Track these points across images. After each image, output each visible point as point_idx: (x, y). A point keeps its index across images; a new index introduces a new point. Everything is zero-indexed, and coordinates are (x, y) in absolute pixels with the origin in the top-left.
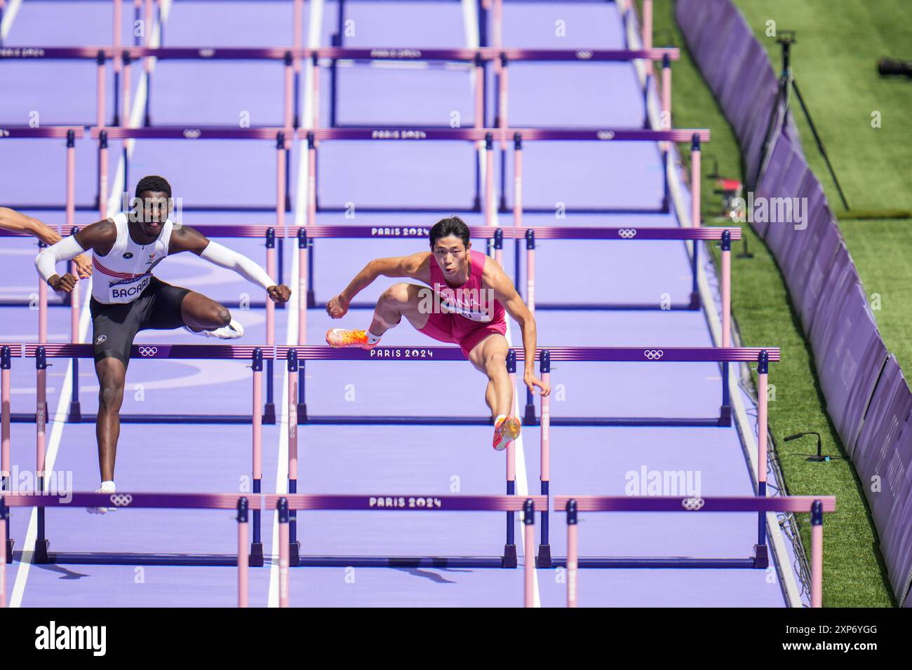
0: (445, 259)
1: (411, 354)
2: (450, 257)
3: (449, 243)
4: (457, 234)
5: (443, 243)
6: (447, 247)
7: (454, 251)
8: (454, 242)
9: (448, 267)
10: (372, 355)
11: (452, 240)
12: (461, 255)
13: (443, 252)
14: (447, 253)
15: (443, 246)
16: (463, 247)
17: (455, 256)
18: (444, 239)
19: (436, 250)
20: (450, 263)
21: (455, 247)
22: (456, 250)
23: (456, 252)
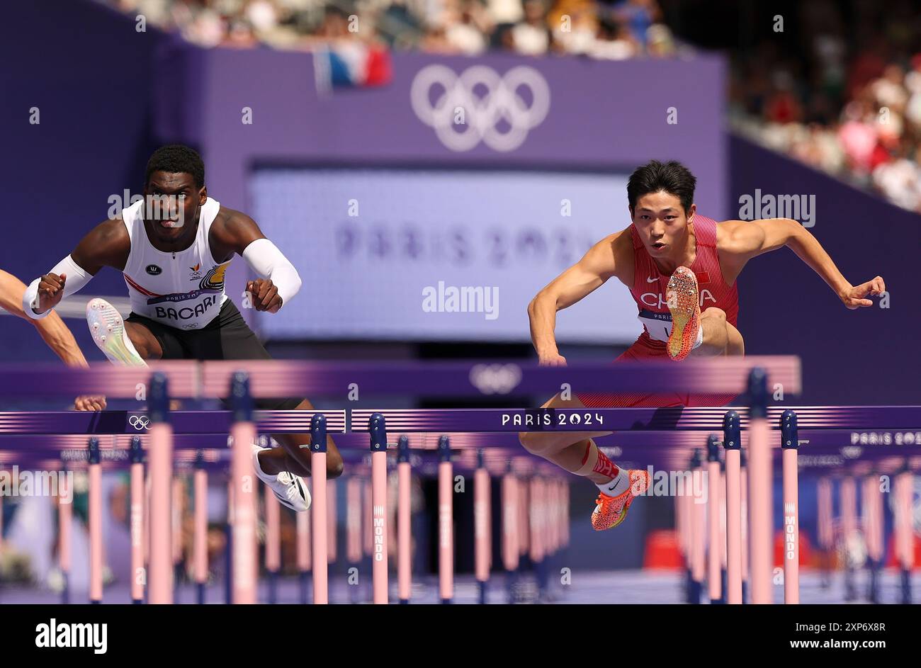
0: (652, 229)
1: (567, 420)
2: (659, 227)
3: (658, 203)
4: (670, 190)
5: (649, 202)
6: (655, 209)
7: (666, 216)
8: (665, 203)
9: (659, 241)
10: (504, 422)
11: (662, 199)
12: (679, 222)
13: (648, 217)
14: (654, 220)
15: (649, 207)
16: (680, 210)
17: (669, 224)
18: (650, 197)
19: (637, 214)
20: (661, 236)
21: (668, 210)
22: (670, 214)
23: (669, 217)
